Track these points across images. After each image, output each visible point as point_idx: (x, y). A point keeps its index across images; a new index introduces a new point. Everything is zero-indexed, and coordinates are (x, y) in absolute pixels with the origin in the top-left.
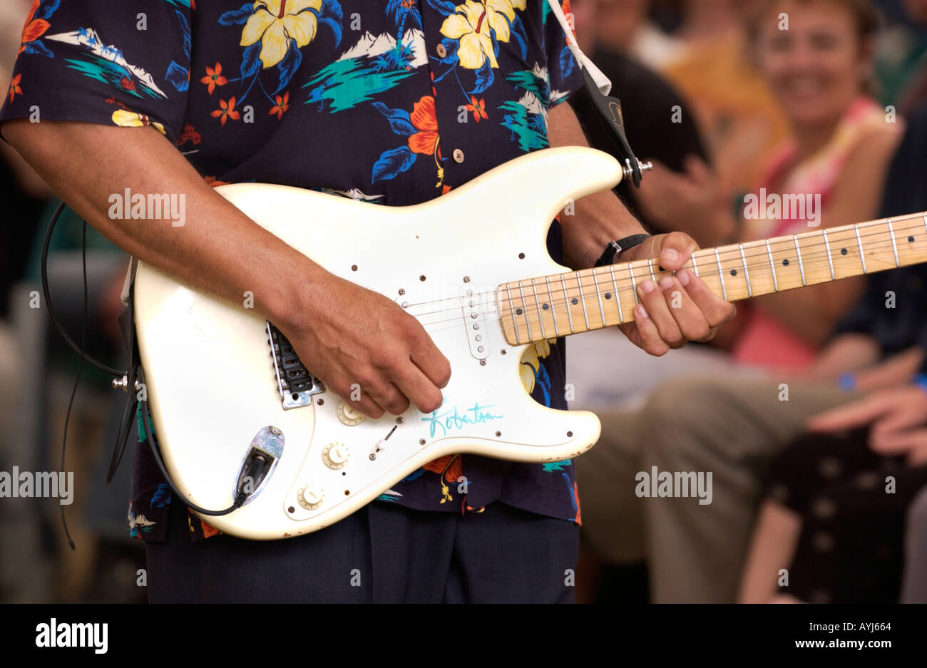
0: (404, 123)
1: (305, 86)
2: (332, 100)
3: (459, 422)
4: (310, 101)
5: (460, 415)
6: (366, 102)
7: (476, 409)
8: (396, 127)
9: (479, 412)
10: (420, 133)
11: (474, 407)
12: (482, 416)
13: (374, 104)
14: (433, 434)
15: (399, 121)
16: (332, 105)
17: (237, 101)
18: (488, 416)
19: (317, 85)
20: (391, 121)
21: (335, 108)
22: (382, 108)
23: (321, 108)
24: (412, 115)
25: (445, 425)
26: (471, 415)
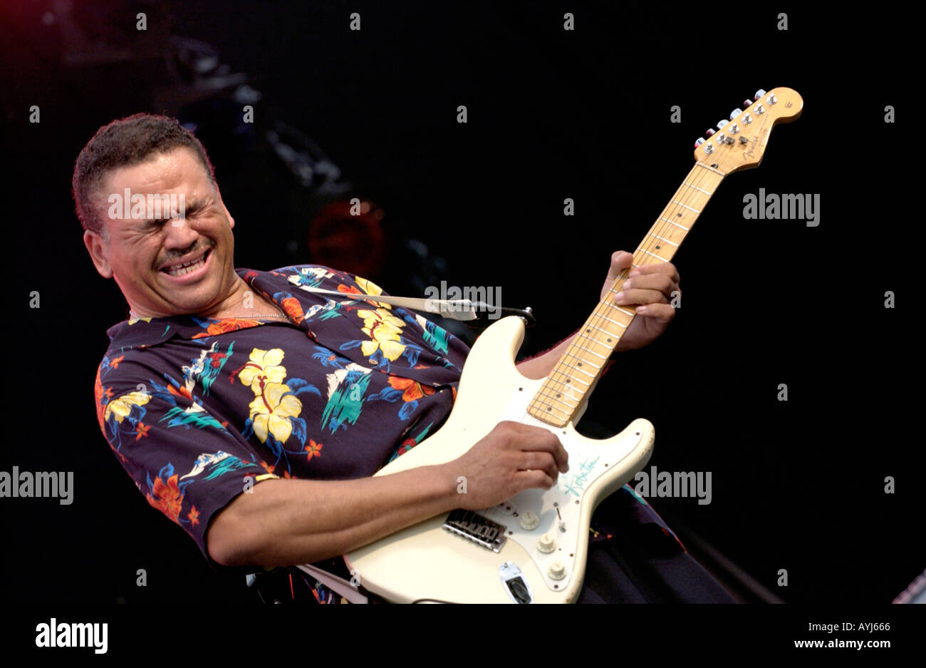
0: (393, 393)
1: (323, 428)
2: (347, 420)
3: (583, 479)
4: (334, 431)
5: (580, 475)
6: (364, 403)
7: (583, 466)
8: (391, 399)
9: (586, 466)
10: (407, 391)
11: (581, 466)
12: (590, 466)
13: (369, 400)
14: (578, 495)
15: (390, 395)
16: (350, 421)
17: (288, 471)
18: (592, 463)
19: (329, 421)
20: (385, 398)
21: (353, 421)
22: (374, 397)
23: (345, 427)
24: (393, 386)
25: (577, 486)
26: (584, 471)
